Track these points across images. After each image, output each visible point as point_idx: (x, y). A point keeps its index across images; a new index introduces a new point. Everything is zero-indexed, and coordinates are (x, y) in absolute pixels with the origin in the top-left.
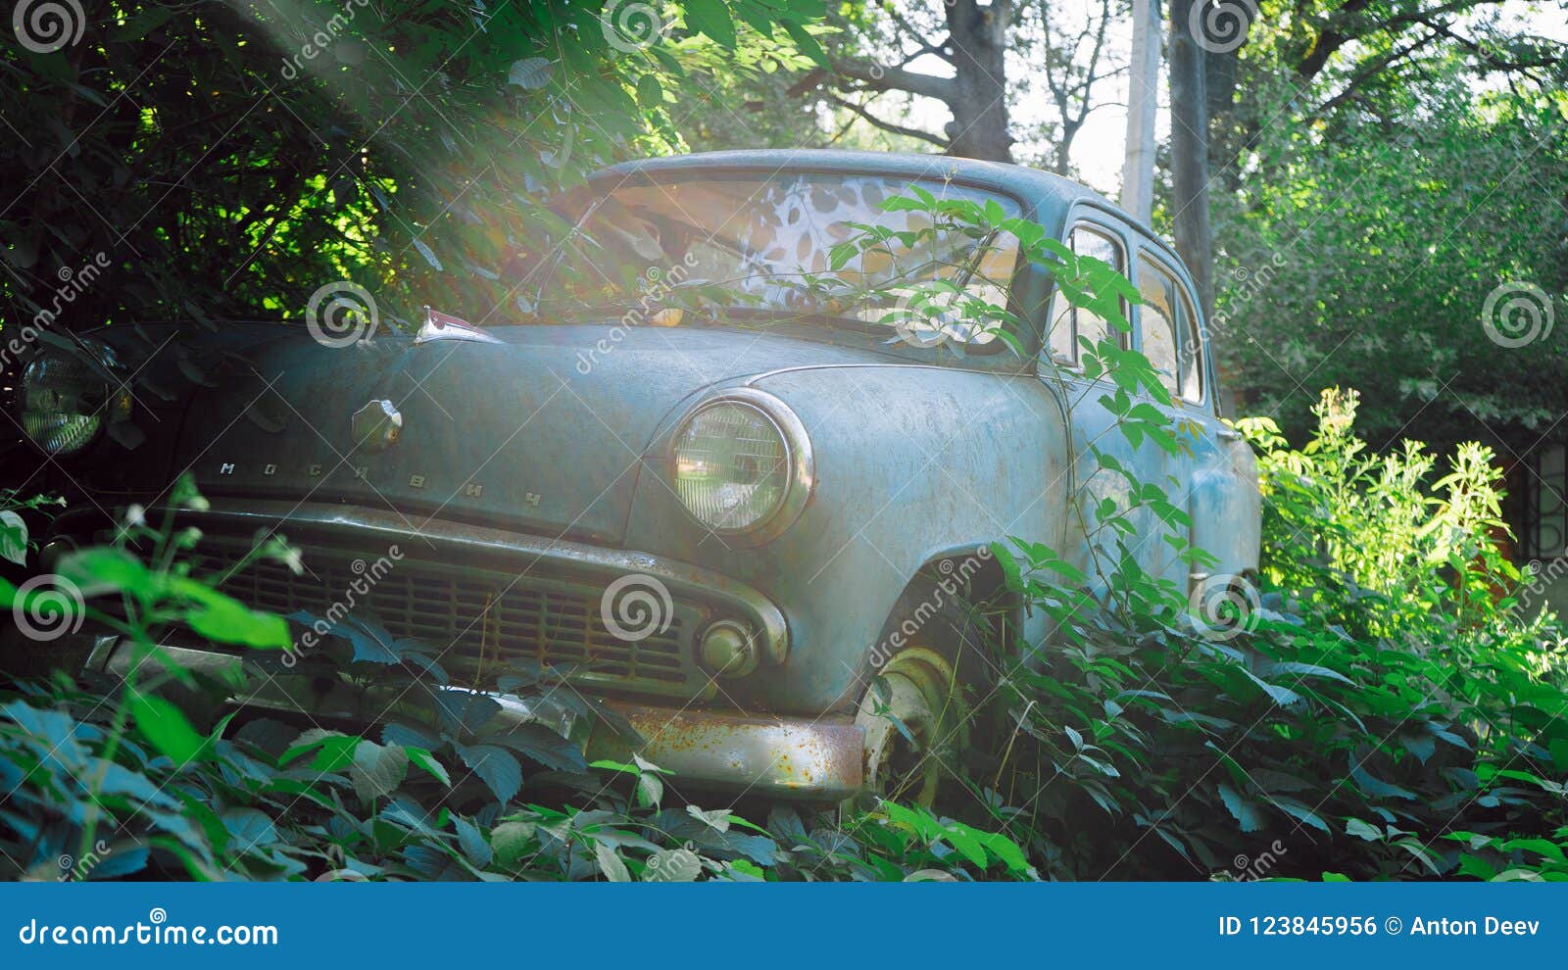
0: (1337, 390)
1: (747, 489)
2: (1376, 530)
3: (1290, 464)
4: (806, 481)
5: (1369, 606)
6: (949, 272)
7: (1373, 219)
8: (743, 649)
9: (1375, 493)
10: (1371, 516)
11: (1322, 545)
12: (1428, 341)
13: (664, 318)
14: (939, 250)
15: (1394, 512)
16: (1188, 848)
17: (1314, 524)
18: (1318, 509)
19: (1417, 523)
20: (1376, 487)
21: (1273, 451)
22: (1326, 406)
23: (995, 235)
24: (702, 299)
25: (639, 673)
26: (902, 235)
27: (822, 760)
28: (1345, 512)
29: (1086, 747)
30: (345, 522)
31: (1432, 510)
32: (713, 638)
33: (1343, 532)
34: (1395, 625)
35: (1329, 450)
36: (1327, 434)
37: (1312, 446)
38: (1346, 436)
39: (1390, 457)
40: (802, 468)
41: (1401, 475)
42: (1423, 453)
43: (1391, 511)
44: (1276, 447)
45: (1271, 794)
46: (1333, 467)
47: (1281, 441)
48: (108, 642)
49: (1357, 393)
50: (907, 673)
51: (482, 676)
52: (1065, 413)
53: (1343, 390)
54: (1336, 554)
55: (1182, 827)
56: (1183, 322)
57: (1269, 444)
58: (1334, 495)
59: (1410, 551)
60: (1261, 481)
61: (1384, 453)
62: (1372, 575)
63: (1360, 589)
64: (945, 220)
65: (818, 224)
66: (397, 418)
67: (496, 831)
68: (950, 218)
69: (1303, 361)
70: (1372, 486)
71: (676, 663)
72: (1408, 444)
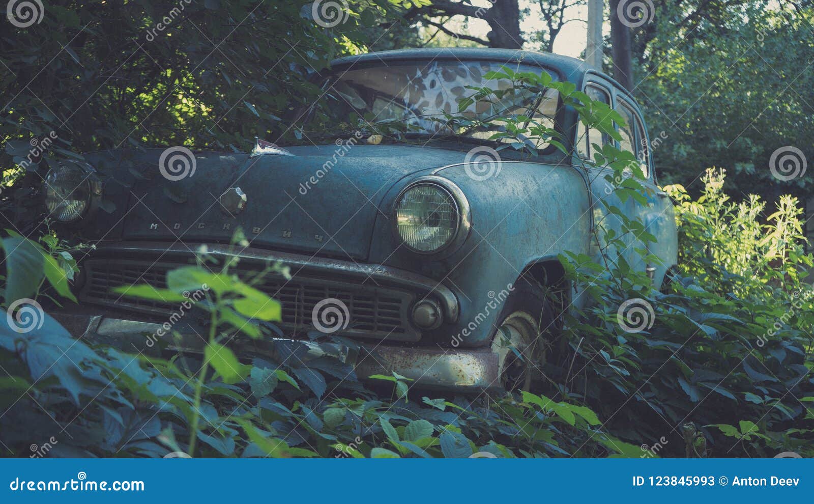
0: (714, 169)
1: (435, 229)
2: (735, 242)
3: (691, 209)
4: (467, 224)
5: (734, 283)
6: (523, 111)
7: (717, 77)
8: (434, 315)
9: (735, 223)
10: (733, 235)
11: (708, 251)
12: (750, 143)
13: (373, 140)
14: (516, 99)
15: (746, 232)
16: (664, 411)
17: (704, 240)
18: (706, 232)
19: (757, 238)
20: (736, 220)
21: (683, 202)
22: (708, 177)
23: (545, 91)
24: (391, 129)
25: (379, 329)
26: (496, 92)
27: (480, 371)
28: (720, 234)
29: (612, 360)
30: (219, 253)
31: (764, 231)
32: (419, 309)
33: (719, 243)
34: (747, 292)
35: (711, 201)
36: (709, 192)
37: (702, 199)
38: (720, 192)
39: (742, 204)
40: (465, 218)
41: (748, 213)
42: (760, 201)
43: (743, 232)
44: (684, 200)
45: (702, 382)
46: (713, 210)
47: (687, 197)
48: (96, 319)
49: (724, 170)
50: (514, 325)
51: (297, 332)
52: (588, 184)
53: (718, 170)
54: (716, 256)
55: (659, 401)
56: (638, 135)
57: (681, 199)
58: (713, 224)
59: (753, 253)
60: (676, 218)
61: (739, 202)
62: (735, 266)
63: (729, 273)
64: (519, 83)
65: (445, 88)
66: (244, 197)
67: (325, 413)
68: (522, 83)
69: (685, 154)
70: (734, 219)
71: (399, 323)
72: (751, 196)
